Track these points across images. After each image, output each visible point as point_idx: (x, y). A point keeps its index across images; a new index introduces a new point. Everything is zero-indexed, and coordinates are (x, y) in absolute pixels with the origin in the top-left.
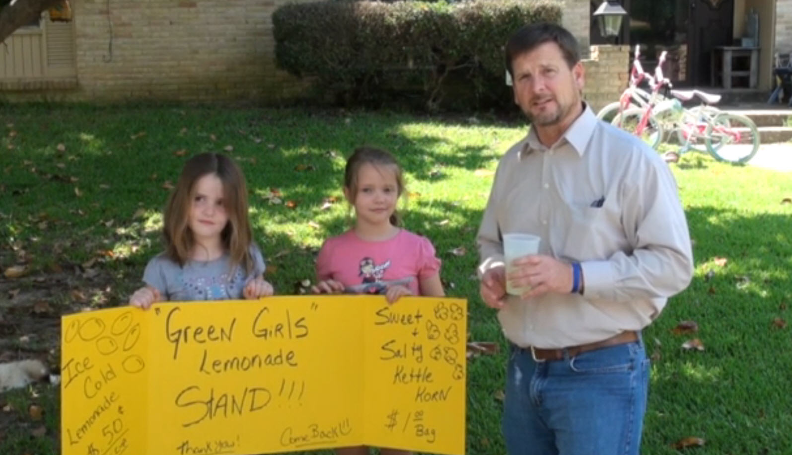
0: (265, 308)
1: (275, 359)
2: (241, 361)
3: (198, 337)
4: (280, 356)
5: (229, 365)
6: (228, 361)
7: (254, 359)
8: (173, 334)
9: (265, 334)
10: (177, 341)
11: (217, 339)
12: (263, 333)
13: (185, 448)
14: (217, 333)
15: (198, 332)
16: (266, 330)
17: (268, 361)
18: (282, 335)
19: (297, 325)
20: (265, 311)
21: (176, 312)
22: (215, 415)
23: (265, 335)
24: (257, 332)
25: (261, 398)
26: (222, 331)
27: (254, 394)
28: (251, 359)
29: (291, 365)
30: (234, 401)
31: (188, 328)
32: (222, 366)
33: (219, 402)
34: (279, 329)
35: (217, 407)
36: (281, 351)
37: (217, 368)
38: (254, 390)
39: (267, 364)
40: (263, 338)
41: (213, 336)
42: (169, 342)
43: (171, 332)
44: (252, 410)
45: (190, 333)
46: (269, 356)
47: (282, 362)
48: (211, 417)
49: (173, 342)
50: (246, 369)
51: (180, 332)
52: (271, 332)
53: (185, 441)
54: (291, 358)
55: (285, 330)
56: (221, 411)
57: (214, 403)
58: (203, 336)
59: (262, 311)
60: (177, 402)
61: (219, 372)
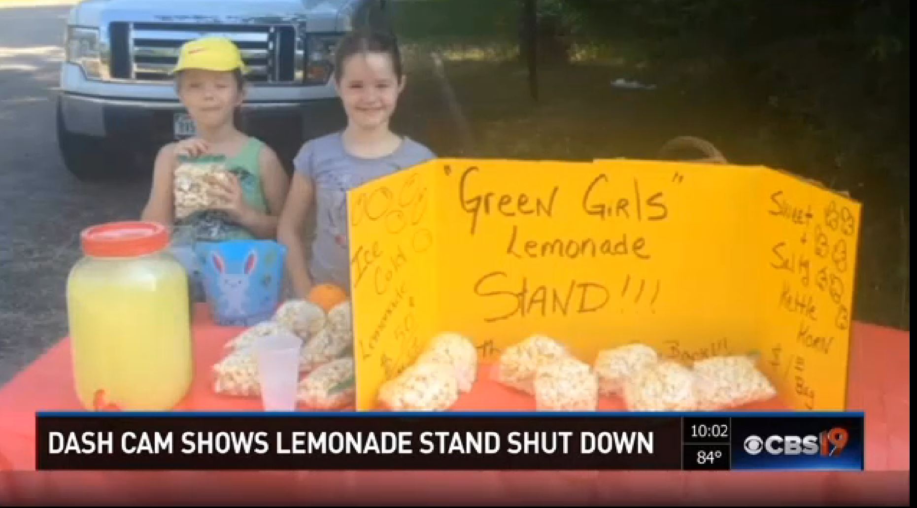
0: (602, 176)
1: (616, 247)
2: (565, 244)
3: (505, 208)
4: (624, 243)
5: (549, 249)
6: (547, 243)
7: (584, 244)
8: (470, 202)
9: (601, 211)
10: (475, 211)
11: (531, 212)
12: (599, 209)
13: (488, 348)
14: (531, 205)
15: (504, 200)
16: (603, 206)
17: (605, 249)
18: (627, 215)
19: (650, 202)
20: (602, 180)
21: (473, 172)
22: (529, 310)
23: (602, 213)
24: (589, 208)
25: (594, 297)
26: (539, 202)
27: (585, 290)
28: (580, 244)
29: (640, 256)
30: (555, 296)
31: (490, 194)
32: (537, 250)
33: (535, 294)
34: (622, 205)
35: (532, 301)
36: (625, 236)
37: (532, 251)
38: (585, 286)
39: (604, 253)
40: (598, 217)
41: (525, 208)
42: (465, 213)
43: (467, 197)
44: (582, 310)
45: (494, 202)
46: (607, 242)
47: (626, 252)
48: (523, 313)
49: (468, 211)
50: (573, 256)
51: (478, 199)
52: (610, 210)
53: (488, 339)
54: (639, 248)
55: (632, 208)
56: (537, 307)
57: (528, 296)
58: (512, 207)
59: (597, 180)
60: (476, 289)
61: (534, 256)
